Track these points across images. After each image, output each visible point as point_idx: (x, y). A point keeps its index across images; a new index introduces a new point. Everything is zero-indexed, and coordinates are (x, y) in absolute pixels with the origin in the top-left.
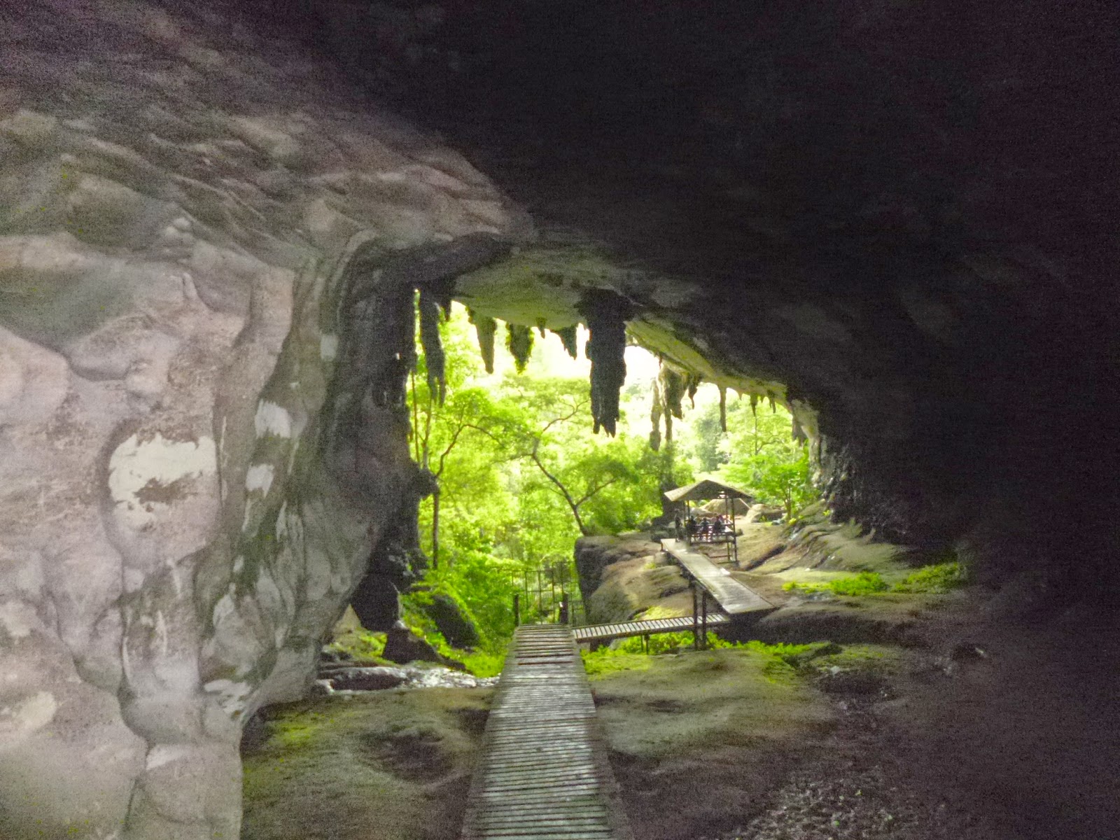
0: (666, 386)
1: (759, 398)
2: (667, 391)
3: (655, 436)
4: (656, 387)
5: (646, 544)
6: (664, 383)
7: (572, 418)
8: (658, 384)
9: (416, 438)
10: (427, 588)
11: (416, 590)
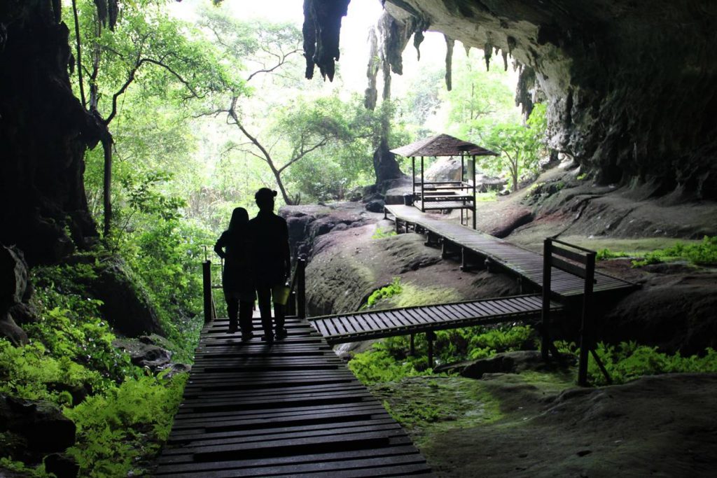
0: (386, 35)
1: (494, 49)
2: (387, 41)
3: (371, 93)
4: (375, 37)
5: (362, 213)
6: (384, 31)
7: (277, 70)
8: (378, 33)
9: (80, 71)
10: (91, 260)
11: (75, 261)
